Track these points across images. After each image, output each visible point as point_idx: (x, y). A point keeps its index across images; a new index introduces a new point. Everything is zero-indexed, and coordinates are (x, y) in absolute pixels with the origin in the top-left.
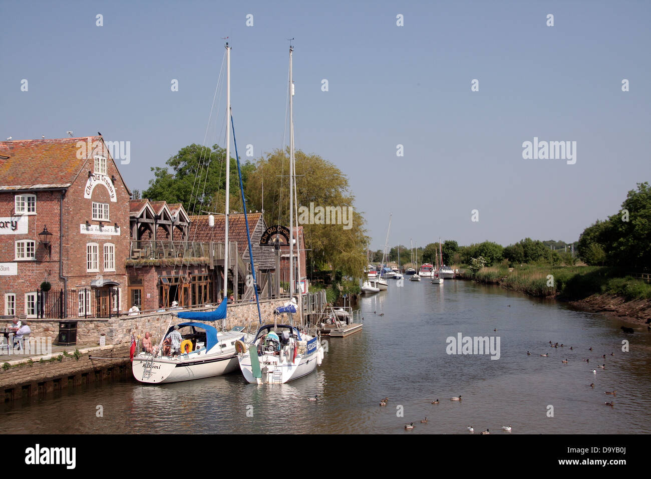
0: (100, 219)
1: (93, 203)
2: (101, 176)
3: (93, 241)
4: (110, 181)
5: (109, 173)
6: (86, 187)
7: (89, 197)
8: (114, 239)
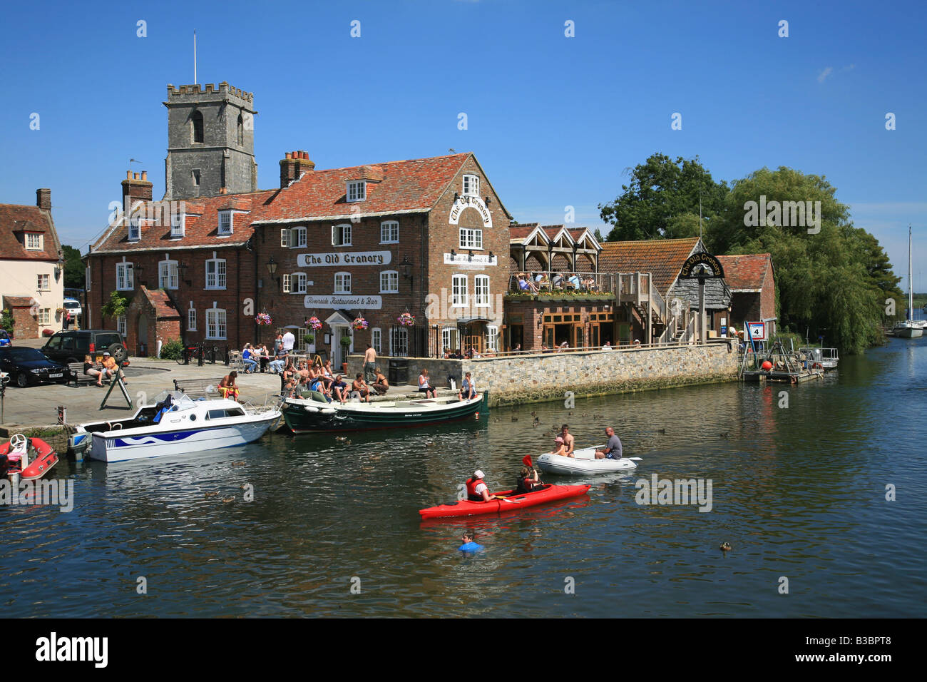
0: (471, 248)
1: (461, 229)
2: (471, 199)
3: (460, 272)
4: (483, 204)
5: (482, 195)
6: (451, 212)
7: (456, 222)
8: (488, 270)
